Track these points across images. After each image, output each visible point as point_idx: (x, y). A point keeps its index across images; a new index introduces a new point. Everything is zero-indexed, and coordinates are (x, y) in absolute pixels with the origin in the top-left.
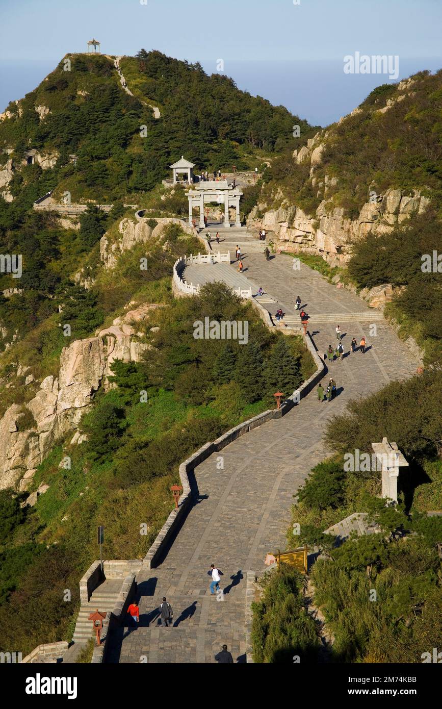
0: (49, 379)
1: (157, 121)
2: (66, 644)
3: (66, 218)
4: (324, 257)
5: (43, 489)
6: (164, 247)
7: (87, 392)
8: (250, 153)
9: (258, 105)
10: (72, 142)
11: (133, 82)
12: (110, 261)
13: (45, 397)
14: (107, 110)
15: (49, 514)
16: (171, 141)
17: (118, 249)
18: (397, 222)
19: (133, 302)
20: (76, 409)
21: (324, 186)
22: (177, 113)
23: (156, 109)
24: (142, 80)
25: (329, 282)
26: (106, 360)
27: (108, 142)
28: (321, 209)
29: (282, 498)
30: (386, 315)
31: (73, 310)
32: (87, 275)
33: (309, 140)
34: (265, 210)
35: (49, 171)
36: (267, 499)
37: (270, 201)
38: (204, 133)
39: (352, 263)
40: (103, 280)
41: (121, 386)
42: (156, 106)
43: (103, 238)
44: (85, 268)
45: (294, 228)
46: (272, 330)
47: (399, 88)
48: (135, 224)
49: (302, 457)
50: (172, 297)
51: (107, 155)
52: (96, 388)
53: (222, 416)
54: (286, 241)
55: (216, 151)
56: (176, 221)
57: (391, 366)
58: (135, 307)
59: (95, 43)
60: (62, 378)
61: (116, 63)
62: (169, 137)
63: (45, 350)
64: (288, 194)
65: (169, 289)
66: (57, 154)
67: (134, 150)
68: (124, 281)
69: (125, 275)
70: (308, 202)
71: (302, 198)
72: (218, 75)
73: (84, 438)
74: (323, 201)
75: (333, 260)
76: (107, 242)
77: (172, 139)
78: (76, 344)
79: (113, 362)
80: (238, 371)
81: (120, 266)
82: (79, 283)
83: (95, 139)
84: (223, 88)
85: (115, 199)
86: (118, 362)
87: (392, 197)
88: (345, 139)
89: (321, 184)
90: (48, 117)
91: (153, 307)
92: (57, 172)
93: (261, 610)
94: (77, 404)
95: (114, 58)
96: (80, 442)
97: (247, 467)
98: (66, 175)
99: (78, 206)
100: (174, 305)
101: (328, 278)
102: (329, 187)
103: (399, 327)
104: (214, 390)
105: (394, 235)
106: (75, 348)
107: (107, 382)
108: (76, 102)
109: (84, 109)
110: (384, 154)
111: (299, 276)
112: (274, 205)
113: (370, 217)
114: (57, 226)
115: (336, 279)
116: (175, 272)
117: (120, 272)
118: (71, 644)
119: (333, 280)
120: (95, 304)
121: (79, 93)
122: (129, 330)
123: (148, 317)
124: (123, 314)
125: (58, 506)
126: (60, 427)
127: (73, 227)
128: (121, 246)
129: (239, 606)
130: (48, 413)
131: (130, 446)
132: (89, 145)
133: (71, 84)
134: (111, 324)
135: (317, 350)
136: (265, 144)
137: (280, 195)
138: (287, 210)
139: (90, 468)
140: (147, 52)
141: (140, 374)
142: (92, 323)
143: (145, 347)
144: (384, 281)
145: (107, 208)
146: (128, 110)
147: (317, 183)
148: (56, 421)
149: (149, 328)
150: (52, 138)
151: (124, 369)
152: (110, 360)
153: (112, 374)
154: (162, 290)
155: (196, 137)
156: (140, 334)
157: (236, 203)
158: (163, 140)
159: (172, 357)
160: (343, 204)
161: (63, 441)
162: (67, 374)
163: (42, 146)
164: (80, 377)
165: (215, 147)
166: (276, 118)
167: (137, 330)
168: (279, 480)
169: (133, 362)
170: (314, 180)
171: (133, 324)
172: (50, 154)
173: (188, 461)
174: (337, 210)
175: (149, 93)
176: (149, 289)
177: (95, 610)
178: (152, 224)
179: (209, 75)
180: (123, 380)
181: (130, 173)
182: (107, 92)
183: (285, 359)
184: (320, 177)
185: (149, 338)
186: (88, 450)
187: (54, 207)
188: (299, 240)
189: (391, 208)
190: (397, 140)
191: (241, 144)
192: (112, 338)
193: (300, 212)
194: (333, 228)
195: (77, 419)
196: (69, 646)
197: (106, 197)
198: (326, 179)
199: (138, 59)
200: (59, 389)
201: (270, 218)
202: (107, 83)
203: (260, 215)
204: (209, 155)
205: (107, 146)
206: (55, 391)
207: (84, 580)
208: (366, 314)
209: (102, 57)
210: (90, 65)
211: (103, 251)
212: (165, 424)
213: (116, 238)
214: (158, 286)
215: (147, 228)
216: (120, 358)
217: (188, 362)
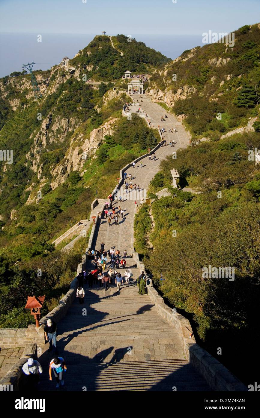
0: (87, 140)
1: (122, 56)
2: (88, 220)
3: (95, 86)
4: (166, 104)
5: (85, 171)
6: (121, 100)
7: (98, 144)
8: (149, 67)
9: (152, 51)
10: (97, 63)
11: (115, 44)
12: (105, 103)
13: (86, 145)
14: (107, 53)
15: (87, 178)
16: (126, 63)
17: (108, 100)
18: (187, 95)
19: (111, 118)
20: (94, 149)
21: (167, 83)
22: (128, 54)
23: (122, 53)
24: (118, 44)
25: (167, 112)
26: (103, 135)
27: (107, 63)
28: (166, 90)
29: (147, 181)
30: (182, 124)
31: (95, 118)
32: (99, 107)
33: (165, 66)
34: (150, 89)
35: (90, 72)
36: (143, 181)
37: (152, 87)
38: (135, 60)
39: (174, 107)
40: (104, 109)
41: (107, 143)
42: (122, 52)
43: (104, 96)
44: (99, 105)
45: (158, 95)
46: (150, 128)
47: (191, 51)
48: (113, 92)
49: (154, 168)
50: (122, 116)
51: (107, 67)
52: (100, 143)
53: (135, 153)
54: (156, 99)
55: (139, 66)
56: (124, 92)
57: (182, 140)
58: (111, 119)
59: (104, 32)
60: (91, 140)
61: (110, 38)
62: (125, 62)
63: (87, 129)
64: (157, 85)
65: (121, 114)
66: (92, 66)
67: (115, 66)
68: (109, 110)
69: (110, 108)
70: (162, 88)
71: (161, 86)
72: (140, 42)
73: (96, 157)
74: (167, 88)
75: (169, 106)
76: (105, 98)
77: (126, 62)
78: (94, 130)
79: (105, 136)
80: (139, 140)
81: (108, 105)
82: (97, 109)
83: (104, 62)
84: (142, 46)
85: (109, 81)
86: (106, 136)
87: (186, 87)
88: (174, 69)
89: (166, 82)
90: (90, 55)
91: (116, 119)
92: (92, 72)
93: (137, 216)
94: (95, 147)
95: (110, 37)
96: (95, 158)
97: (139, 172)
98: (95, 74)
99: (98, 83)
100: (122, 119)
101: (167, 111)
102: (169, 84)
103: (186, 127)
104: (133, 145)
105: (186, 99)
106: (94, 131)
107: (103, 141)
108: (99, 51)
109: (101, 53)
110: (184, 75)
111: (159, 110)
112: (153, 88)
113: (180, 93)
114: (92, 89)
115: (169, 111)
116: (123, 109)
117: (108, 107)
118: (89, 221)
119: (168, 112)
120: (101, 116)
121: (99, 47)
122: (109, 126)
123: (115, 122)
124: (108, 121)
125: (90, 176)
126: (90, 153)
127: (97, 89)
128: (109, 99)
129: (132, 213)
130: (87, 150)
131: (109, 160)
132: (102, 64)
133: (97, 45)
134: (104, 124)
135: (162, 134)
136: (153, 63)
137: (154, 85)
138: (156, 90)
139: (98, 166)
140: (120, 35)
141: (112, 139)
142: (100, 123)
143: (114, 131)
144: (182, 113)
145: (107, 83)
146: (113, 53)
147: (165, 82)
148: (89, 152)
149: (115, 126)
150: (91, 62)
151: (108, 138)
152: (104, 135)
153: (104, 139)
154: (119, 114)
155: (133, 62)
156: (112, 128)
157: (142, 87)
158: (123, 62)
159: (121, 135)
160: (172, 89)
161: (91, 158)
162: (92, 139)
163: (89, 64)
164: (95, 140)
165: (139, 65)
166: (157, 56)
167: (112, 126)
168: (147, 175)
169: (111, 136)
170: (164, 81)
171: (111, 125)
172: (91, 66)
173: (122, 169)
174: (170, 91)
175: (120, 47)
176: (116, 114)
177: (93, 216)
178: (118, 93)
179: (138, 42)
180: (108, 141)
181: (114, 73)
182: (108, 47)
183: (153, 137)
184: (166, 80)
185: (115, 129)
186: (98, 161)
187: (91, 83)
188: (160, 99)
189: (186, 91)
190: (188, 70)
191: (146, 64)
192: (105, 129)
193: (160, 91)
194: (169, 96)
195: (95, 151)
196: (88, 221)
197: (106, 80)
198: (168, 81)
199: (117, 37)
200: (90, 143)
201: (152, 92)
202: (107, 45)
203: (149, 91)
204: (137, 67)
205: (107, 65)
206: (89, 143)
207: (92, 204)
208: (177, 123)
209: (107, 36)
210: (103, 39)
211: (103, 100)
212: (119, 154)
213: (107, 97)
214: (118, 113)
215: (116, 94)
216: (107, 135)
217: (125, 137)
